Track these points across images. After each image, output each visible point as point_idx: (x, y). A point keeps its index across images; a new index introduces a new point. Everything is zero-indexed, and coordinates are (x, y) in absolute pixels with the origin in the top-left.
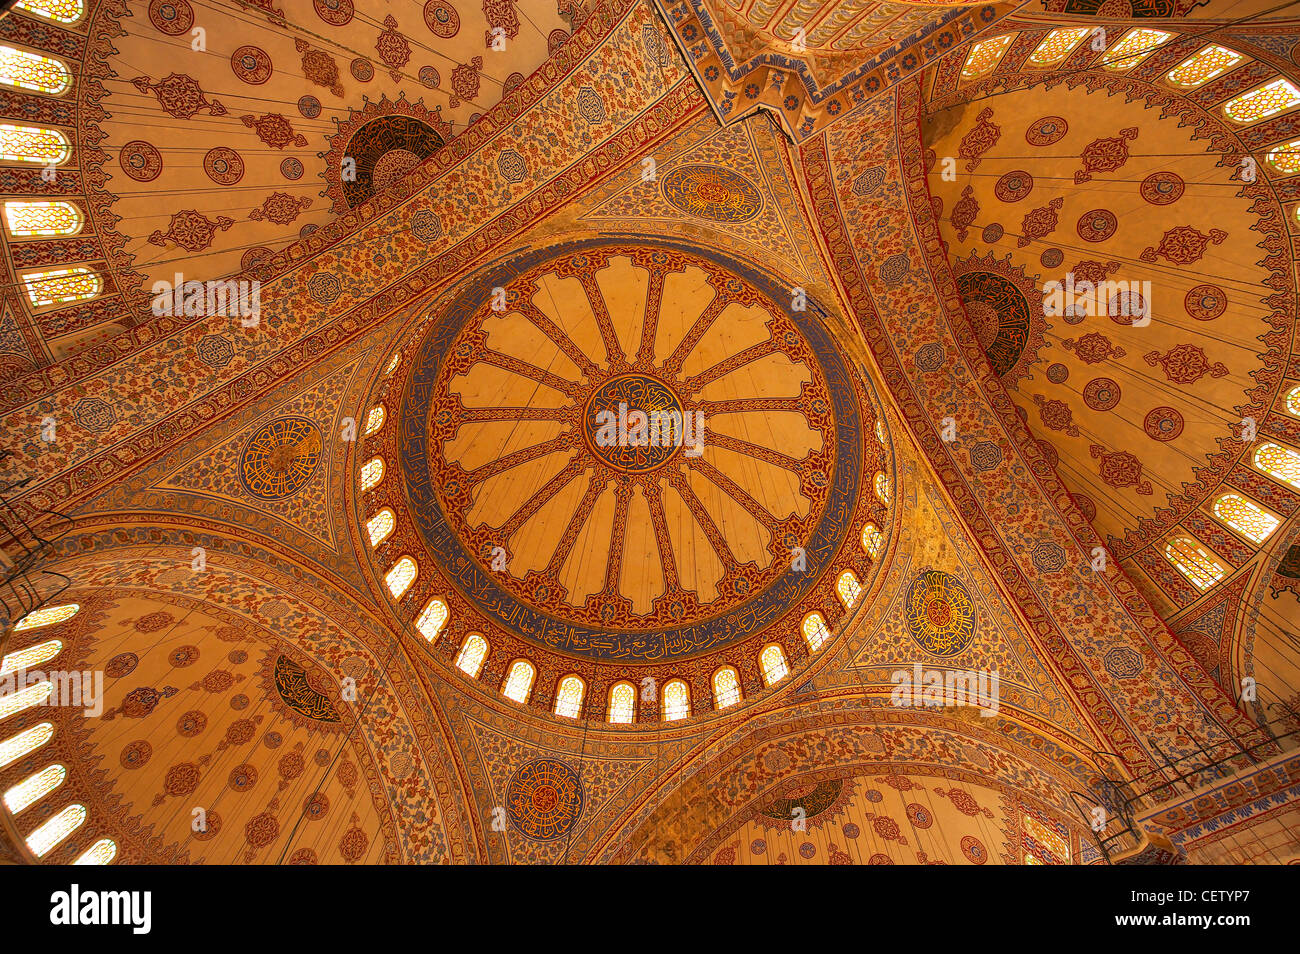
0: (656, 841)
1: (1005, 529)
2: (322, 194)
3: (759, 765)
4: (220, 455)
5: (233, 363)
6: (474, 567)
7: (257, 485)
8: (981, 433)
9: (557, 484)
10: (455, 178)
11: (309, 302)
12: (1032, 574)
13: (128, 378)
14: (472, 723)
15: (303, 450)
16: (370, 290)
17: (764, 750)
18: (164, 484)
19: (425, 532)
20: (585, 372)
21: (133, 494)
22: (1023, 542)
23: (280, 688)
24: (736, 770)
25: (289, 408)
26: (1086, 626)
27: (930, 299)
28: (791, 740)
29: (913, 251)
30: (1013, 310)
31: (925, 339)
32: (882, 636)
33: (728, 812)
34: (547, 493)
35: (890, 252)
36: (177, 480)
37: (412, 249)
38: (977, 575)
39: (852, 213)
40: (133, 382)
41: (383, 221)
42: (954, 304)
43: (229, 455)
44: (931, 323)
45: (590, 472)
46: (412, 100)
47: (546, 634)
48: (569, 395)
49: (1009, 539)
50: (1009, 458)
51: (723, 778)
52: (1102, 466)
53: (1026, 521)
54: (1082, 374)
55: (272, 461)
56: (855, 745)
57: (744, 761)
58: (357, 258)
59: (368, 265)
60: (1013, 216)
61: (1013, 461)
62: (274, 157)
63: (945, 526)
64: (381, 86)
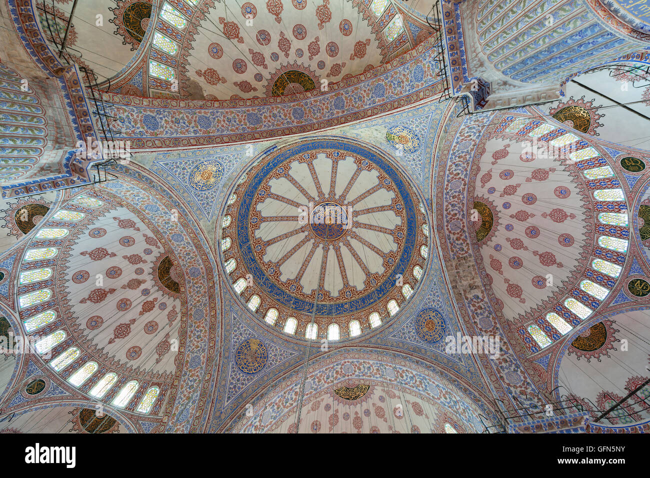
0: (465, 291)
1: (366, 105)
2: (174, 301)
3: (454, 234)
4: (233, 378)
5: (202, 358)
6: (351, 303)
7: (255, 370)
8: (331, 102)
9: (340, 258)
10: (180, 257)
11: (199, 322)
12: (383, 100)
13: (183, 397)
14: (390, 337)
15: (254, 347)
16: (206, 300)
17: (448, 229)
18: (226, 404)
19: (328, 314)
20: (303, 231)
21: (220, 417)
22: (372, 99)
23: (348, 399)
24: (452, 244)
25: (234, 345)
26: (405, 84)
27: (273, 108)
28: (447, 217)
29: (248, 111)
30: (292, 77)
31: (290, 114)
32: (412, 165)
33: (470, 256)
34: (341, 263)
35: (244, 119)
36: (229, 398)
37: (200, 280)
38: (387, 121)
39: (218, 130)
40: (185, 396)
41: (188, 286)
42: (279, 100)
43: (235, 375)
44: (284, 110)
45: (341, 244)
46: (154, 259)
47: (386, 288)
48: (309, 240)
49: (370, 104)
50: (342, 94)
51: (453, 251)
52: (358, 57)
53: (365, 95)
54: (323, 56)
55: (250, 360)
56: (456, 192)
57: (449, 239)
58: (195, 299)
59: (199, 297)
60: (252, 70)
61: (344, 93)
62: (156, 310)
63: (367, 127)
64: (147, 268)
